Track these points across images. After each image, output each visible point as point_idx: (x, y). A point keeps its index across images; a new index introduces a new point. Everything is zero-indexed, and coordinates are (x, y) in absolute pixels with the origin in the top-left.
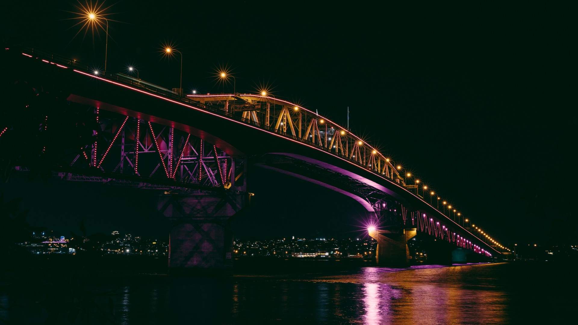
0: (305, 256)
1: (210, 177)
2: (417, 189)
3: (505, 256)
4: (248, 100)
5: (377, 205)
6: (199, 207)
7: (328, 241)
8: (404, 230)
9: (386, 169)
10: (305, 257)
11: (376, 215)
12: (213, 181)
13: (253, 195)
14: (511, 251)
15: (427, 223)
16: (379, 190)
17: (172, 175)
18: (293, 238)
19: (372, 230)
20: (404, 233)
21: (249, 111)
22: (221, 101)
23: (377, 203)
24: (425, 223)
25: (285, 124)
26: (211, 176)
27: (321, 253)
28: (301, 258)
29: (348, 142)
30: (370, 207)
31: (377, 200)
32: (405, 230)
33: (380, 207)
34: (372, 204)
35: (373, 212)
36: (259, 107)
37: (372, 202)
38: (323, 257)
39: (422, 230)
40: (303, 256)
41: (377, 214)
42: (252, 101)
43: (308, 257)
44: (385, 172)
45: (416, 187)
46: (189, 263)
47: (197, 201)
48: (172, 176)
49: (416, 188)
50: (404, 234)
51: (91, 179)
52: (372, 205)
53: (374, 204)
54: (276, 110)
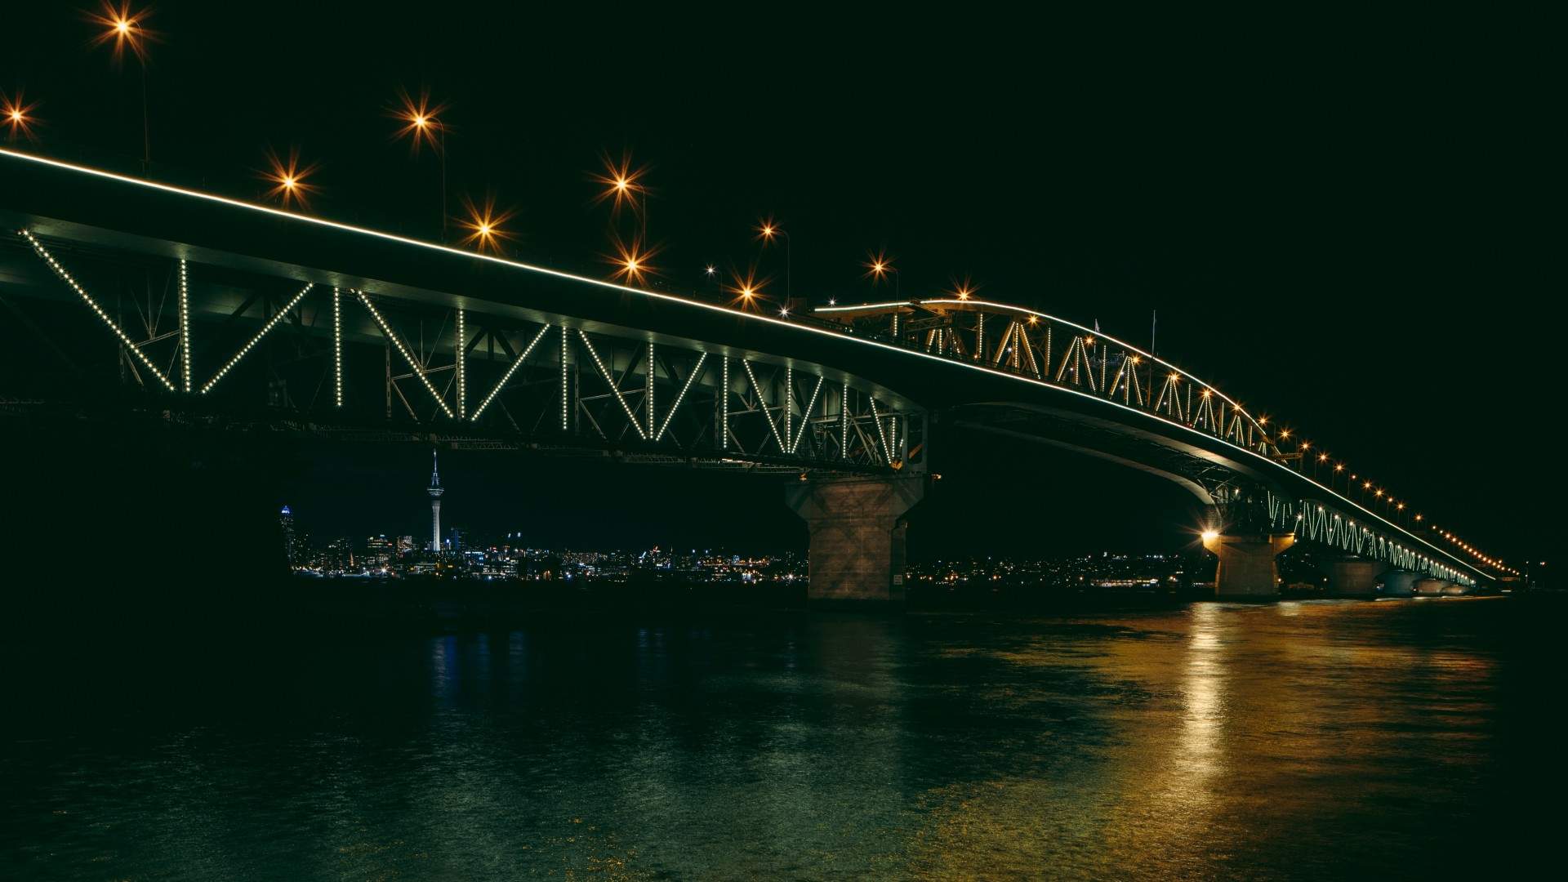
0: (1114, 584)
1: (868, 450)
2: (1301, 461)
3: (1506, 585)
4: (936, 310)
5: (1220, 492)
6: (851, 502)
7: (1168, 559)
8: (1271, 536)
9: (1236, 423)
10: (1113, 587)
11: (1217, 510)
12: (874, 457)
13: (939, 477)
14: (1522, 575)
15: (1324, 523)
16: (1218, 466)
17: (792, 447)
18: (1105, 554)
19: (1210, 537)
20: (1270, 541)
21: (939, 328)
22: (886, 315)
23: (1219, 489)
24: (1320, 522)
25: (1015, 350)
26: (870, 448)
27: (1142, 580)
28: (1107, 588)
29: (1152, 377)
30: (1206, 496)
31: (1217, 484)
32: (1273, 537)
33: (1227, 496)
34: (1210, 489)
35: (1212, 505)
36: (950, 321)
37: (1210, 487)
38: (1146, 587)
39: (1313, 536)
40: (1110, 585)
41: (1219, 508)
42: (946, 310)
43: (1119, 587)
44: (1234, 430)
45: (1300, 456)
46: (838, 591)
47: (848, 490)
48: (791, 450)
49: (1299, 459)
50: (1268, 543)
51: (647, 458)
52: (1209, 492)
53: (1214, 488)
54: (998, 324)
